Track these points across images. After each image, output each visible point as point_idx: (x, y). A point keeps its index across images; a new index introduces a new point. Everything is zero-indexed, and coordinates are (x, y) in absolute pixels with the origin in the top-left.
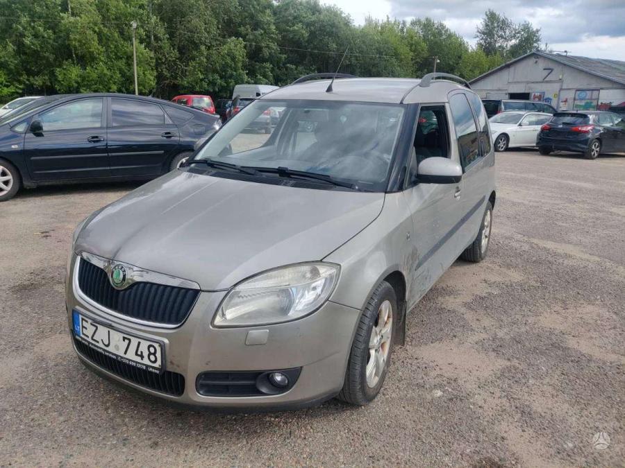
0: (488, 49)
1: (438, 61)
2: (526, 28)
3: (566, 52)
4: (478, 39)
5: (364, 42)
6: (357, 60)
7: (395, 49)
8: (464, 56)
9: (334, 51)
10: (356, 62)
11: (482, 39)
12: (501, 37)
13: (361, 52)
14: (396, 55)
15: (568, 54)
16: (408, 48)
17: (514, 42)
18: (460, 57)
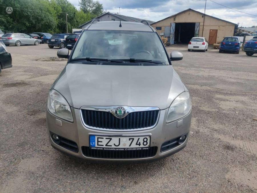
0: (85, 11)
1: (68, 15)
2: (97, 3)
3: (118, 13)
4: (80, 6)
5: (33, 5)
6: (30, 13)
7: (47, 8)
8: (76, 13)
9: (18, 8)
10: (30, 14)
11: (81, 6)
12: (89, 6)
13: (32, 9)
14: (48, 11)
15: (119, 14)
16: (53, 9)
17: (94, 8)
18: (75, 13)
